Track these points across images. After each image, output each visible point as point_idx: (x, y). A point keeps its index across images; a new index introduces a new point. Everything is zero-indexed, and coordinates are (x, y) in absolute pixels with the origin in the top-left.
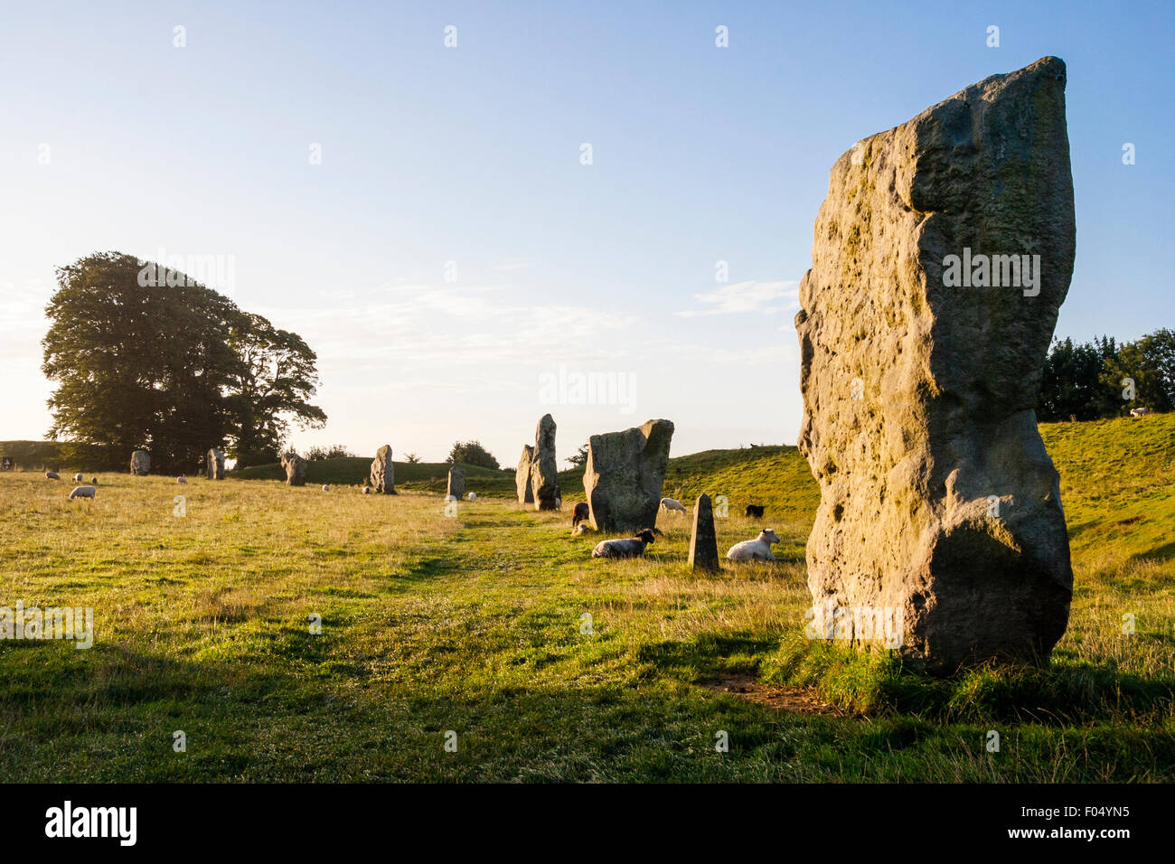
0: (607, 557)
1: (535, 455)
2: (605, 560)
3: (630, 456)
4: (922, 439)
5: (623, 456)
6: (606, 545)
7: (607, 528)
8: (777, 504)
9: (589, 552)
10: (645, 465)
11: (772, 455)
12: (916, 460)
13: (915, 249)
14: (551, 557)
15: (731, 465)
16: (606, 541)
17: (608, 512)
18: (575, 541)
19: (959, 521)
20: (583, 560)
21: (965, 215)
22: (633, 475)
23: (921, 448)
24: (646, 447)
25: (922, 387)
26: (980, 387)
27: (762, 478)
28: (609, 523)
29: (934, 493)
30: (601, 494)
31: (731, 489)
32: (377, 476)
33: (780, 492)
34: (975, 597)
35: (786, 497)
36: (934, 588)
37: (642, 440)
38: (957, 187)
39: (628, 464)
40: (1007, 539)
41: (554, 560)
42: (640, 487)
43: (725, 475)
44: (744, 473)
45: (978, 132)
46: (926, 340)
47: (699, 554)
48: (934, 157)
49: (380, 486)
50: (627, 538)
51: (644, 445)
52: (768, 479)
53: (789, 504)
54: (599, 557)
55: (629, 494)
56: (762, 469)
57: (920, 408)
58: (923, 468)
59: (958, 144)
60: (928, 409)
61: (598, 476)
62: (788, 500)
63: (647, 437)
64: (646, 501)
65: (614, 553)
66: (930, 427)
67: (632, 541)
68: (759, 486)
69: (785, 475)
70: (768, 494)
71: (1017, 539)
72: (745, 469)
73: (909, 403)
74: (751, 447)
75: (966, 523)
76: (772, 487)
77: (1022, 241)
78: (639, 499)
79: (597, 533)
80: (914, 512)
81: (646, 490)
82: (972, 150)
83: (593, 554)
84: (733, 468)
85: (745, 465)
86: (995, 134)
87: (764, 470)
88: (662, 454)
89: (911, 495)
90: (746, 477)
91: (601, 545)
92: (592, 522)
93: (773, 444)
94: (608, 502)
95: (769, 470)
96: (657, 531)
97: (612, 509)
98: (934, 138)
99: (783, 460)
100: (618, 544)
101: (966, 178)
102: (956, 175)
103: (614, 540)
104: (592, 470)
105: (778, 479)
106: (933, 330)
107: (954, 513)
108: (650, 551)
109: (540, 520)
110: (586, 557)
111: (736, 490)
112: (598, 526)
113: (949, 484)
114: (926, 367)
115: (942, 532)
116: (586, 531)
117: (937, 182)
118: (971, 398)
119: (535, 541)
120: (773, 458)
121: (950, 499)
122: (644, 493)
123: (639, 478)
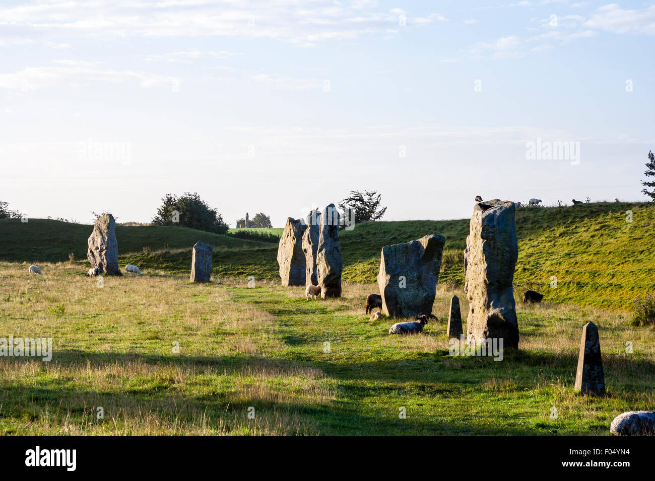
0: (399, 334)
1: (320, 245)
2: (398, 335)
3: (413, 262)
4: (486, 293)
5: (408, 261)
6: (398, 326)
7: (397, 315)
8: (599, 281)
9: (386, 331)
10: (424, 268)
11: (598, 215)
12: (484, 299)
13: (482, 249)
14: (362, 334)
15: (545, 230)
16: (398, 324)
17: (397, 303)
18: (374, 324)
19: (492, 314)
20: (384, 335)
21: (493, 241)
22: (415, 275)
23: (486, 296)
24: (424, 255)
25: (485, 281)
26: (498, 281)
27: (582, 248)
28: (397, 311)
29: (488, 307)
30: (392, 290)
31: (542, 261)
32: (96, 253)
33: (604, 265)
34: (498, 332)
35: (611, 271)
36: (488, 330)
37: (421, 250)
38: (491, 235)
39: (412, 267)
40: (502, 318)
41: (365, 336)
42: (420, 284)
43: (536, 243)
44: (561, 241)
45: (495, 222)
46: (485, 270)
47: (452, 329)
48: (486, 227)
49: (101, 265)
50: (411, 321)
51: (423, 253)
52: (591, 249)
53: (614, 281)
54: (393, 334)
55: (412, 290)
56: (585, 234)
57: (485, 286)
58: (486, 300)
59: (491, 225)
60: (487, 287)
61: (389, 277)
62: (613, 276)
63: (425, 248)
64: (424, 295)
65: (403, 330)
66: (487, 291)
67: (415, 323)
68: (578, 258)
69: (612, 243)
70: (589, 268)
71: (504, 318)
72: (562, 235)
73: (483, 285)
74: (573, 204)
75: (494, 314)
76: (595, 258)
77: (505, 248)
78: (420, 293)
79: (390, 318)
80: (484, 311)
81: (425, 287)
82: (494, 226)
83: (390, 332)
84: (547, 234)
85: (562, 229)
86: (499, 223)
87: (586, 236)
88: (436, 260)
89: (483, 307)
90: (562, 245)
91: (395, 326)
92: (385, 310)
93: (602, 200)
94: (396, 296)
95: (592, 237)
96: (433, 317)
97: (399, 301)
98: (486, 223)
99: (612, 222)
100: (405, 325)
101: (493, 233)
102: (490, 232)
103: (403, 323)
104: (385, 272)
105: (603, 249)
106: (487, 268)
107: (492, 311)
108: (427, 330)
109: (332, 308)
110: (385, 333)
111: (548, 263)
112: (390, 313)
113: (491, 305)
114: (485, 276)
115: (489, 316)
116: (381, 317)
117: (486, 233)
118: (496, 284)
119: (345, 325)
120: (600, 219)
121: (491, 308)
122: (424, 289)
123: (419, 278)
